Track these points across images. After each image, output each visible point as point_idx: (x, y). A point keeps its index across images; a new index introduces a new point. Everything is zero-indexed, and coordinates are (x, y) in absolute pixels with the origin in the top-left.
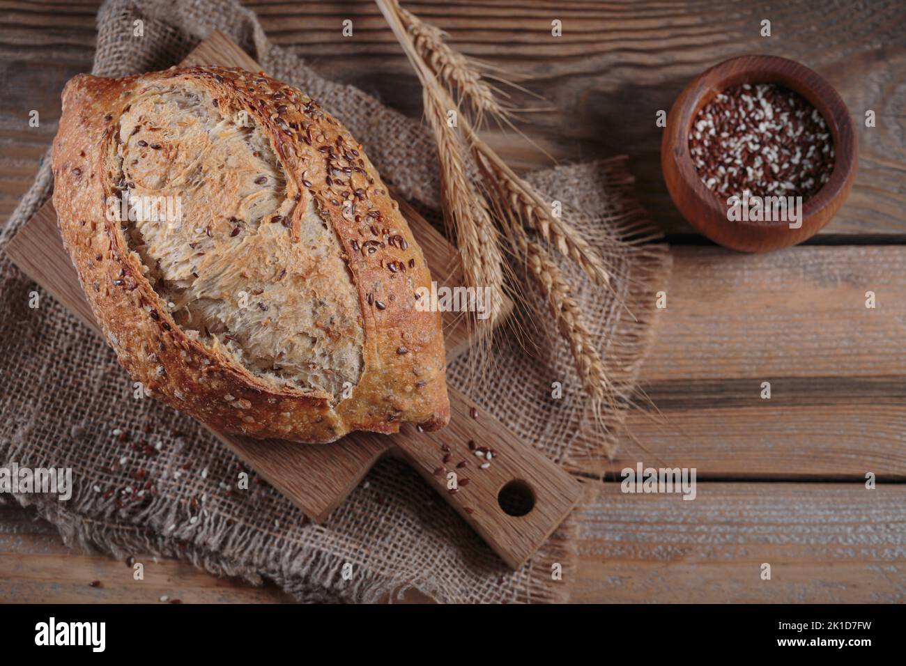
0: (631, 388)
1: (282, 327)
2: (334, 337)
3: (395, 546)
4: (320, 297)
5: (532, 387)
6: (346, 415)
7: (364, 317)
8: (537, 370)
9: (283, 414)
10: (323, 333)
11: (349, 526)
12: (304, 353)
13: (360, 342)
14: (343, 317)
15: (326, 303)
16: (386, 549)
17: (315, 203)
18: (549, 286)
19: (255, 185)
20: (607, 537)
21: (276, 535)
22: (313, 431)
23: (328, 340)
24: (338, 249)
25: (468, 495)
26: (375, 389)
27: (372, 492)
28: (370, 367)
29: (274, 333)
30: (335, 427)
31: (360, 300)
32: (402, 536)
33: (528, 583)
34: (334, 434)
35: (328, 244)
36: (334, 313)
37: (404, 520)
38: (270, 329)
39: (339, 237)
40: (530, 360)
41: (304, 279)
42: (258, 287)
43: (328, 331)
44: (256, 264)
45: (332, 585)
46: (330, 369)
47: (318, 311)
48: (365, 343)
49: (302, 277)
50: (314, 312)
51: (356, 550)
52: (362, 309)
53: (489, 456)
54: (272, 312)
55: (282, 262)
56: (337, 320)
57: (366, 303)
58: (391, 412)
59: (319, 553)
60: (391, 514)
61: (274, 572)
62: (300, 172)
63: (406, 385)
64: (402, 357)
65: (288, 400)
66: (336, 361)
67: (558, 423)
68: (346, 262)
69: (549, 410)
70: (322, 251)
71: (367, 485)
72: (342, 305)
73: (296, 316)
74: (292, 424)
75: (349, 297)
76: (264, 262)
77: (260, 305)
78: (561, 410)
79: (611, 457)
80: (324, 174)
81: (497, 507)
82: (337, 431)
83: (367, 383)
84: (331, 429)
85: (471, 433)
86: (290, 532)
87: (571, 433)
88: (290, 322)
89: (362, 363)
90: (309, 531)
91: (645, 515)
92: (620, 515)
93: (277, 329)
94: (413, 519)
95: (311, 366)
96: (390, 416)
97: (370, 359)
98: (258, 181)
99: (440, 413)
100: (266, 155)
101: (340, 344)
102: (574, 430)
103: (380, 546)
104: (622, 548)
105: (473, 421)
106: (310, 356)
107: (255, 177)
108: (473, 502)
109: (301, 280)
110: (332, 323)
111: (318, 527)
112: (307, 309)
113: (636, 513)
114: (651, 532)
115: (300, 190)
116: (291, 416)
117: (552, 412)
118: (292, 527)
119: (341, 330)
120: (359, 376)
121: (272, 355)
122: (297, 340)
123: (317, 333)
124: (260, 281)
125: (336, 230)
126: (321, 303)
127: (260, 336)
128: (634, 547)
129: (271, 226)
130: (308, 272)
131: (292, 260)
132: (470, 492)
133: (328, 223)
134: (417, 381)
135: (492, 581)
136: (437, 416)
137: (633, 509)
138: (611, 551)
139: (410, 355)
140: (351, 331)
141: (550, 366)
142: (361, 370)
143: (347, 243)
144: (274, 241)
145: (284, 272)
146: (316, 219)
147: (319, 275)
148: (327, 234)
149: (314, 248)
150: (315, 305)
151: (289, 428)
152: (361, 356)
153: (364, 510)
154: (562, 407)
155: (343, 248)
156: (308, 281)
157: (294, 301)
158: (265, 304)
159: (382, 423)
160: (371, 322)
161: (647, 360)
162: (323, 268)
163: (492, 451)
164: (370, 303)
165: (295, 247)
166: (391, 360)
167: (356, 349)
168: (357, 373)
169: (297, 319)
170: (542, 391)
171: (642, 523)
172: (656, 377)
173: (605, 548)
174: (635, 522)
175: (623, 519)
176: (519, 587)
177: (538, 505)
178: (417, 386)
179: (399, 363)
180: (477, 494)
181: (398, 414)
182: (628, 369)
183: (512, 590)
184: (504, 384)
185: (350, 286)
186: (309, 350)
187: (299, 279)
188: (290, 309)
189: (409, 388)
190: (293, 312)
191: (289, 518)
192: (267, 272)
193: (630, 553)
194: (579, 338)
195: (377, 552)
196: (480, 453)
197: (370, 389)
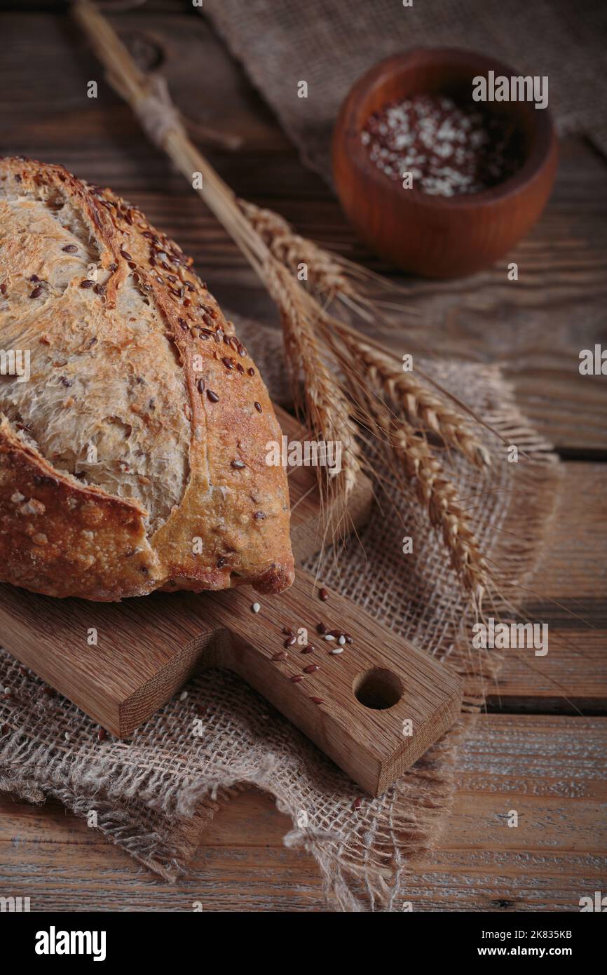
0: (519, 602)
1: (88, 409)
2: (155, 429)
3: (220, 755)
4: (138, 372)
5: (395, 595)
6: (164, 549)
7: (191, 406)
8: (400, 576)
9: (84, 532)
10: (140, 422)
11: (160, 739)
12: (114, 447)
13: (186, 439)
14: (166, 402)
15: (146, 379)
16: (207, 758)
17: (136, 278)
18: (417, 463)
19: (62, 252)
20: (492, 771)
21: (66, 750)
22: (122, 572)
23: (145, 432)
24: (161, 326)
25: (316, 684)
26: (202, 514)
27: (191, 704)
28: (197, 478)
29: (78, 418)
30: (150, 566)
31: (187, 385)
32: (229, 744)
33: (391, 812)
34: (148, 577)
35: (150, 319)
36: (154, 394)
37: (231, 730)
38: (73, 412)
39: (163, 315)
40: (392, 566)
41: (119, 351)
42: (60, 357)
43: (146, 419)
44: (60, 329)
45: (137, 793)
46: (147, 476)
47: (134, 390)
48: (192, 440)
49: (116, 348)
50: (130, 393)
51: (168, 761)
52: (190, 397)
53: (343, 640)
54: (77, 389)
55: (92, 328)
56: (159, 405)
57: (194, 389)
58: (222, 551)
59: (120, 767)
60: (214, 723)
61: (60, 786)
62: (118, 243)
63: (241, 512)
64: (236, 473)
65: (92, 502)
66: (154, 463)
67: (427, 638)
68: (171, 340)
69: (416, 623)
70: (142, 324)
71: (185, 695)
72: (165, 386)
73: (107, 394)
74: (95, 553)
75: (174, 379)
76: (70, 326)
77: (63, 379)
78: (431, 625)
79: (495, 677)
80: (148, 256)
81: (354, 699)
82: (151, 573)
83: (192, 502)
84: (144, 568)
85: (319, 616)
86: (83, 748)
87: (444, 648)
88: (99, 402)
89: (187, 471)
90: (109, 748)
91: (539, 749)
92: (507, 748)
93: (83, 412)
94: (242, 730)
95: (123, 467)
96: (219, 556)
97: (197, 465)
98: (67, 249)
99: (283, 564)
100: (77, 228)
101: (160, 438)
102: (448, 645)
103: (201, 754)
104: (511, 783)
105: (322, 603)
106: (123, 451)
107: (63, 244)
108: (322, 691)
109: (115, 352)
110: (152, 407)
111: (120, 744)
112: (121, 387)
113: (527, 746)
114: (549, 766)
115: (117, 261)
116: (95, 539)
117: (420, 626)
118: (87, 743)
119: (163, 419)
120: (183, 490)
121: (75, 449)
122: (108, 429)
123: (132, 419)
124: (64, 350)
125: (160, 306)
126: (139, 380)
127: (60, 422)
128: (526, 783)
129: (80, 291)
130: (124, 345)
131: (105, 328)
132: (319, 681)
133: (150, 299)
134: (255, 511)
135: (345, 805)
136: (278, 566)
137: (524, 742)
138: (497, 785)
139: (247, 473)
140: (175, 422)
141: (417, 573)
142: (185, 482)
143: (173, 319)
144: (84, 305)
145: (95, 340)
146: (135, 295)
147: (138, 348)
148: (149, 309)
149: (133, 320)
150: (132, 382)
151: (91, 560)
152: (186, 460)
153: (180, 722)
154: (432, 620)
155: (168, 326)
156: (124, 353)
157: (106, 376)
158: (69, 378)
159: (209, 569)
160: (200, 415)
161: (535, 575)
162: (143, 341)
163: (346, 636)
164: (200, 391)
165: (109, 313)
166: (223, 472)
167: (180, 448)
168: (181, 485)
169: (108, 398)
170: (407, 600)
171: (537, 756)
172: (548, 594)
173: (489, 783)
174: (528, 756)
175: (511, 751)
176: (379, 815)
177: (405, 697)
178: (255, 516)
179: (234, 480)
180: (328, 683)
181: (229, 555)
182: (514, 583)
183: (371, 818)
184: (359, 591)
185: (176, 367)
186: (122, 444)
187: (113, 350)
188: (101, 385)
189: (245, 518)
190: (104, 390)
191: (83, 733)
192: (74, 340)
193: (521, 788)
194: (454, 519)
195: (196, 761)
196: (330, 638)
197: (195, 513)
